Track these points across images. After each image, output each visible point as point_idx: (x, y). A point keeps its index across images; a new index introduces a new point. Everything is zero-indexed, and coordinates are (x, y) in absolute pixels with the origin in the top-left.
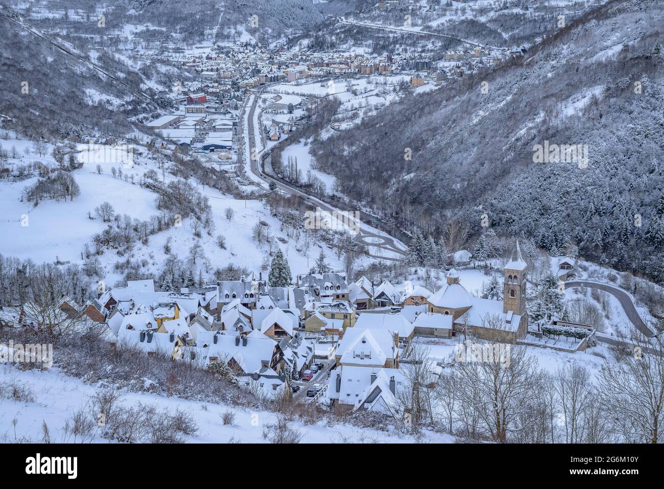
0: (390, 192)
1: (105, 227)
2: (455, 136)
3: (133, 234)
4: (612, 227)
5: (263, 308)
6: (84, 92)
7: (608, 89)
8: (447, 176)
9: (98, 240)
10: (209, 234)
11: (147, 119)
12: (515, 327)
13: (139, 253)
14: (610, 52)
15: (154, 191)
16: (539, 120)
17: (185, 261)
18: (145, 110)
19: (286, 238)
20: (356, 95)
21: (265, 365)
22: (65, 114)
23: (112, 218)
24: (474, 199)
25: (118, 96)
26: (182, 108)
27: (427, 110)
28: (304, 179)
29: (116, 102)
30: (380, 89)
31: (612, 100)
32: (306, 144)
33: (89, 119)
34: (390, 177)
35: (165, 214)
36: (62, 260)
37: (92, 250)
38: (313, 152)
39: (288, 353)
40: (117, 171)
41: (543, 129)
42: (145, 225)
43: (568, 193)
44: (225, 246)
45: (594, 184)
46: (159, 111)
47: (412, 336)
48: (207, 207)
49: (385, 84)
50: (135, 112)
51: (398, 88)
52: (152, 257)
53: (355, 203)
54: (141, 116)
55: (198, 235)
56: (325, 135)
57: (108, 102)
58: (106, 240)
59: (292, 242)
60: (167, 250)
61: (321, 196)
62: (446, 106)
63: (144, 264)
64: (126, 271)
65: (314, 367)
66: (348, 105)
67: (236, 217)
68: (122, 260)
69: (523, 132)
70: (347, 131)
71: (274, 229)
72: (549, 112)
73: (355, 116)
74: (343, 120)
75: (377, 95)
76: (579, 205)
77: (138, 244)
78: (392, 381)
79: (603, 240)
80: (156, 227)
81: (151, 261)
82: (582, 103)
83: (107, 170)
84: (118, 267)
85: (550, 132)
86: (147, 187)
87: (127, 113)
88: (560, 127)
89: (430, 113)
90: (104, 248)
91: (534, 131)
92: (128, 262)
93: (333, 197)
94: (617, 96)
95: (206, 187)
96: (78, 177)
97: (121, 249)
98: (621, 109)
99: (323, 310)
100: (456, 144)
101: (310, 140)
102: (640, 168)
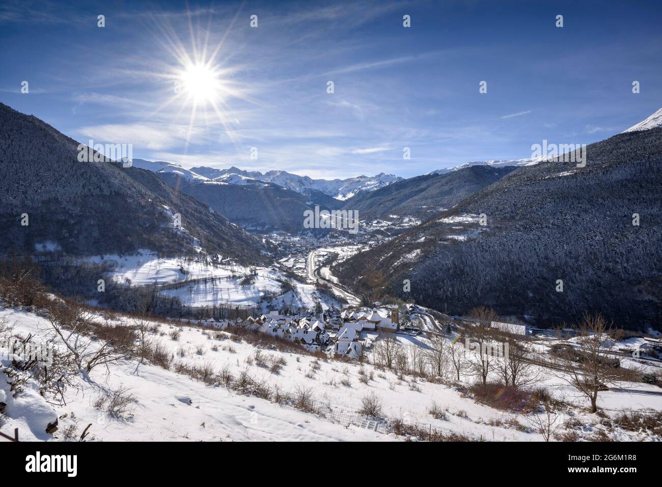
0: (355, 282)
1: (264, 294)
3: (272, 296)
4: (426, 294)
5: (313, 321)
6: (260, 251)
7: (422, 250)
8: (373, 277)
9: (261, 298)
10: (297, 296)
11: (279, 259)
12: (395, 328)
13: (274, 302)
15: (280, 282)
16: (401, 260)
17: (289, 305)
18: (278, 257)
19: (321, 298)
21: (313, 340)
23: (267, 291)
25: (270, 253)
26: (290, 256)
28: (327, 278)
30: (351, 250)
31: (423, 254)
32: (328, 267)
33: (261, 259)
34: (355, 278)
35: (283, 290)
36: (250, 305)
37: (260, 301)
38: (330, 269)
39: (321, 336)
40: (268, 276)
41: (402, 263)
42: (276, 293)
44: (302, 300)
46: (282, 257)
47: (362, 331)
48: (296, 288)
49: (353, 248)
50: (275, 257)
51: (357, 250)
52: (278, 303)
53: (344, 286)
54: (277, 259)
55: (293, 296)
56: (334, 264)
57: (267, 254)
58: (264, 298)
60: (283, 301)
61: (333, 283)
63: (276, 306)
64: (270, 308)
65: (330, 341)
67: (306, 290)
68: (269, 304)
69: (396, 263)
70: (341, 263)
71: (318, 295)
72: (404, 257)
73: (344, 258)
74: (340, 260)
75: (350, 252)
77: (274, 299)
78: (355, 346)
79: (423, 298)
80: (280, 294)
81: (278, 305)
82: (414, 254)
83: (264, 276)
84: (267, 307)
85: (405, 264)
86: (278, 281)
87: (273, 258)
88: (408, 262)
90: (263, 301)
91: (399, 263)
93: (336, 284)
94: (425, 253)
95: (296, 281)
96: (256, 278)
99: (333, 322)
102: (433, 275)
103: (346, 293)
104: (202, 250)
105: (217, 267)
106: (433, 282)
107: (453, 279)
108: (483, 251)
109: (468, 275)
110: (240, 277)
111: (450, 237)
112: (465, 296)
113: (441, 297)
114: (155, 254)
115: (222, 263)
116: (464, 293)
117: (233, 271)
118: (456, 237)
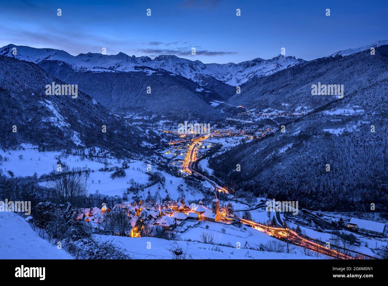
0: (229, 175)
1: (131, 185)
2: (249, 158)
3: (139, 188)
4: (292, 188)
5: (152, 210)
6: (142, 143)
7: (294, 145)
8: (245, 171)
9: (128, 189)
10: (163, 188)
11: (160, 151)
13: (140, 194)
14: (296, 133)
15: (149, 175)
16: (273, 154)
17: (153, 196)
18: (160, 148)
19: (188, 190)
20: (228, 143)
22: (133, 150)
23: (134, 183)
24: (251, 179)
25: (152, 144)
26: (172, 147)
27: (243, 149)
28: (203, 171)
29: (151, 145)
30: (236, 141)
31: (294, 148)
32: (207, 159)
33: (140, 151)
34: (229, 170)
35: (150, 182)
36: (117, 195)
37: (126, 193)
38: (209, 162)
40: (139, 169)
41: (274, 156)
42: (143, 185)
43: (279, 177)
44: (168, 192)
45: (287, 174)
46: (165, 148)
47: (186, 219)
48: (165, 180)
49: (238, 139)
50: (157, 149)
51: (241, 141)
52: (144, 195)
53: (217, 178)
54: (158, 150)
55: (160, 188)
56: (213, 156)
57: (149, 145)
58: (131, 190)
59: (190, 191)
60: (149, 193)
61: (207, 176)
62: (248, 148)
63: (141, 197)
64: (135, 199)
66: (224, 146)
67: (173, 183)
68: (135, 196)
69: (268, 157)
70: (220, 155)
71: (185, 187)
72: (276, 151)
73: (224, 150)
74: (220, 151)
75: (234, 143)
76: (282, 181)
77: (141, 191)
79: (289, 193)
80: (147, 186)
81: (143, 196)
82: (286, 149)
83: (136, 168)
84: (133, 198)
85: (276, 158)
86: (147, 174)
87: (154, 149)
88: (279, 156)
89: (243, 150)
90: (130, 192)
91: (271, 157)
92: (136, 196)
93: (211, 176)
94: (296, 147)
95: (167, 173)
96: (126, 171)
97: (135, 192)
98: (297, 151)
99: (165, 211)
100: (248, 161)
101: (209, 158)
102: (301, 170)
103: (217, 186)
104: (81, 143)
105: (92, 160)
106: (300, 177)
107: (321, 175)
108: (357, 147)
109: (336, 170)
110: (111, 170)
111: (325, 130)
112: (330, 192)
113: (306, 191)
114: (36, 148)
115: (97, 156)
116: (330, 188)
117: (105, 163)
118: (331, 131)
